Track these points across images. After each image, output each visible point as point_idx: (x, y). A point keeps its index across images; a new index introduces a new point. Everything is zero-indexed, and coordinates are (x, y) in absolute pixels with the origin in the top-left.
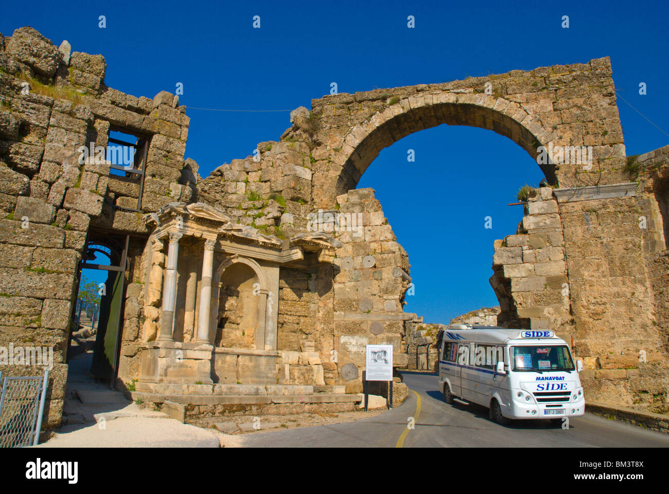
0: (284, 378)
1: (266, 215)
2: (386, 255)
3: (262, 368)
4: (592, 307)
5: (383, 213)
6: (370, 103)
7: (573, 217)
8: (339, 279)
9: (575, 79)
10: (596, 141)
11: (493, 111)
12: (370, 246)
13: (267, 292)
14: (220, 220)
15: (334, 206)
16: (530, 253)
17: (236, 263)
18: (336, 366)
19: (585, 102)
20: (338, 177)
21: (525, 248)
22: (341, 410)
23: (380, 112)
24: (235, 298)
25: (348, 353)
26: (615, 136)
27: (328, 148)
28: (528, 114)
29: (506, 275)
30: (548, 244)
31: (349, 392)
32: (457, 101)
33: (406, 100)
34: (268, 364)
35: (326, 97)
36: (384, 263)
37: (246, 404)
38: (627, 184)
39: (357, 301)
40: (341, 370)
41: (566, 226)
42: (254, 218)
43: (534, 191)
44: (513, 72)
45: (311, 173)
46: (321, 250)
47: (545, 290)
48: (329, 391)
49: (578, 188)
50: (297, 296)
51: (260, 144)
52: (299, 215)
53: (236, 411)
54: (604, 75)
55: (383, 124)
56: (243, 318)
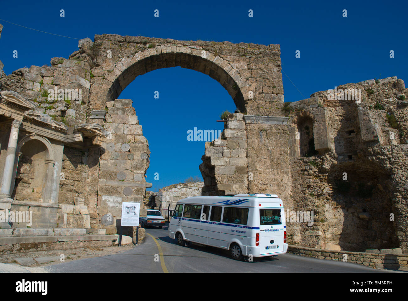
0: (63, 223)
1: (55, 109)
2: (138, 144)
3: (47, 216)
4: (260, 186)
5: (137, 117)
6: (135, 44)
7: (253, 133)
8: (104, 157)
9: (261, 54)
10: (269, 91)
11: (212, 63)
12: (127, 137)
13: (54, 162)
14: (27, 106)
15: (104, 108)
16: (227, 152)
17: (33, 140)
18: (98, 216)
19: (265, 68)
20: (109, 89)
21: (225, 148)
22: (104, 245)
23: (142, 52)
24: (28, 164)
25: (107, 207)
26: (279, 89)
27: (104, 69)
28: (233, 69)
29: (213, 164)
30: (238, 147)
31: (109, 233)
32: (191, 53)
33: (159, 47)
34: (51, 212)
35: (105, 35)
36: (136, 149)
37: (39, 243)
38: (284, 117)
39: (116, 173)
40: (102, 218)
41: (249, 138)
42: (46, 109)
43: (232, 115)
44: (225, 42)
45: (90, 84)
46: (95, 136)
47: (235, 174)
48: (96, 233)
49: (258, 116)
50: (74, 166)
51: (54, 58)
52: (79, 111)
53: (31, 248)
54: (276, 55)
55: (143, 59)
56: (34, 179)
